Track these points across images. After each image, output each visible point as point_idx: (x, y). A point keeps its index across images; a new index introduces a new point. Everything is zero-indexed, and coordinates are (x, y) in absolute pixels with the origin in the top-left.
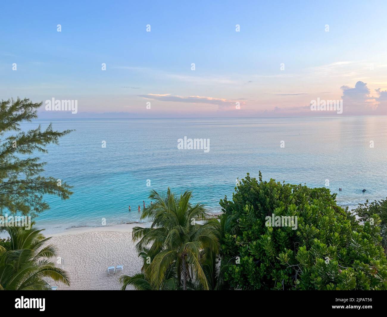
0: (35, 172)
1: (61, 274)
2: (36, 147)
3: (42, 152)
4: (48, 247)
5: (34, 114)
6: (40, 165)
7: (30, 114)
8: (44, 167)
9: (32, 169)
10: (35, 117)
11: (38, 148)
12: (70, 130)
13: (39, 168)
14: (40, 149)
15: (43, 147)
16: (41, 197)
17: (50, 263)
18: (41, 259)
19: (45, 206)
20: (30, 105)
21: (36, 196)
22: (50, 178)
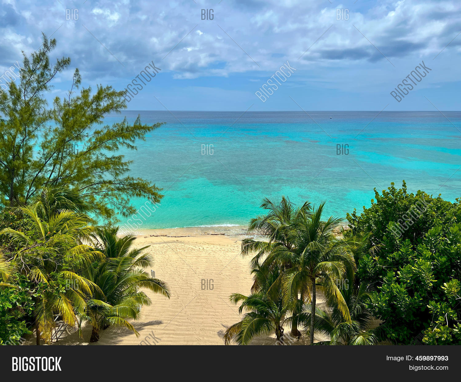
0: (120, 172)
1: (160, 285)
2: (124, 143)
3: (130, 148)
4: (144, 256)
5: (122, 104)
6: (125, 164)
7: (119, 103)
8: (130, 167)
9: (118, 169)
10: (124, 107)
11: (126, 144)
12: (160, 123)
13: (125, 167)
14: (129, 146)
15: (131, 144)
16: (128, 200)
17: (145, 273)
18: (137, 268)
19: (132, 211)
20: (113, 94)
21: (122, 199)
22: (138, 178)
